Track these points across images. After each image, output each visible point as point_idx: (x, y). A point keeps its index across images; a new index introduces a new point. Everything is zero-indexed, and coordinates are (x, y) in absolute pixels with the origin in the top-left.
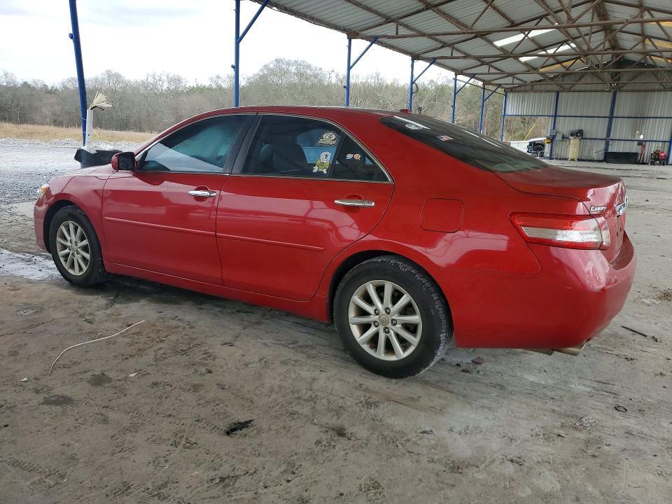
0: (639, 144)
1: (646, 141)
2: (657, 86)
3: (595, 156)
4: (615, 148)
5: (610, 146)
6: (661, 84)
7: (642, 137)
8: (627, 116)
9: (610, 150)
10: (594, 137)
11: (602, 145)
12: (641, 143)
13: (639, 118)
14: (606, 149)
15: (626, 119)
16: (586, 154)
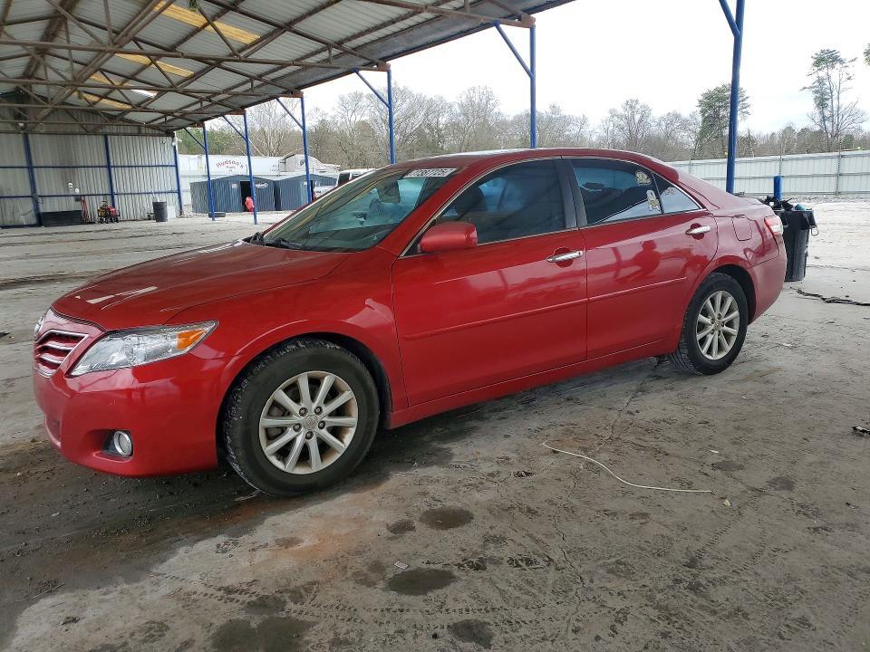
0: (77, 200)
1: (84, 196)
2: (77, 129)
3: (23, 220)
4: (48, 207)
5: (41, 205)
6: (81, 126)
7: (77, 191)
8: (50, 165)
9: (42, 210)
10: (14, 195)
11: (29, 205)
12: (78, 198)
13: (68, 168)
14: (37, 208)
15: (51, 169)
16: (9, 220)
